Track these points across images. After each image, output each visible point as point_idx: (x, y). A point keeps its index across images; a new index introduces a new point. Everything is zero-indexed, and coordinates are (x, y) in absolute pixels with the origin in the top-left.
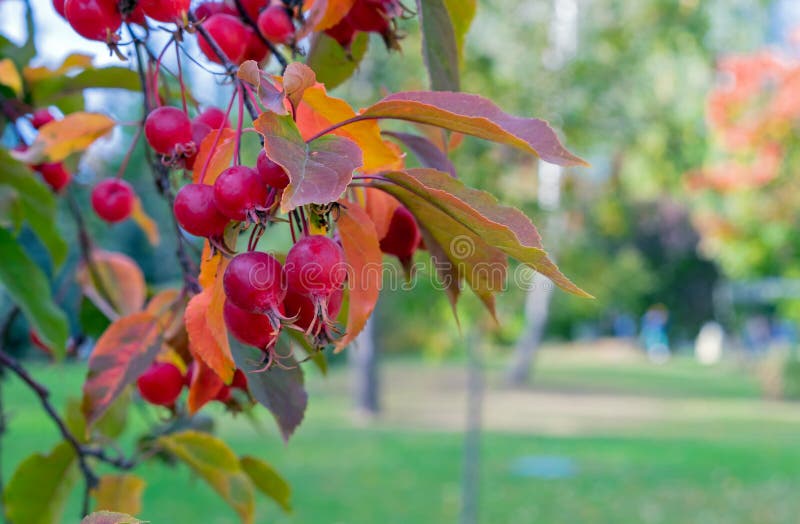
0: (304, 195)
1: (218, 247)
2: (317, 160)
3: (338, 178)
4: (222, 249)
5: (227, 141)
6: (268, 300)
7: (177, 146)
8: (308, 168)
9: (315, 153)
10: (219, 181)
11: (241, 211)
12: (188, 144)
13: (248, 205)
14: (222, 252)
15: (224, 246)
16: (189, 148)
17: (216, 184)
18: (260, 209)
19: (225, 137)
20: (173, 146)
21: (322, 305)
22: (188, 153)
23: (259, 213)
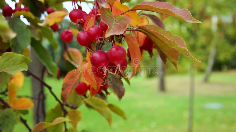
0: (113, 32)
1: (89, 49)
2: (118, 22)
3: (123, 27)
4: (91, 50)
5: (92, 18)
6: (103, 65)
7: (78, 20)
8: (115, 24)
9: (117, 20)
10: (89, 30)
11: (95, 39)
12: (81, 19)
13: (97, 37)
14: (90, 51)
15: (92, 49)
16: (81, 20)
17: (88, 31)
18: (101, 38)
19: (92, 17)
20: (77, 20)
21: (118, 66)
22: (82, 22)
23: (100, 39)
